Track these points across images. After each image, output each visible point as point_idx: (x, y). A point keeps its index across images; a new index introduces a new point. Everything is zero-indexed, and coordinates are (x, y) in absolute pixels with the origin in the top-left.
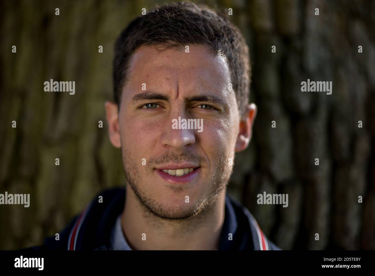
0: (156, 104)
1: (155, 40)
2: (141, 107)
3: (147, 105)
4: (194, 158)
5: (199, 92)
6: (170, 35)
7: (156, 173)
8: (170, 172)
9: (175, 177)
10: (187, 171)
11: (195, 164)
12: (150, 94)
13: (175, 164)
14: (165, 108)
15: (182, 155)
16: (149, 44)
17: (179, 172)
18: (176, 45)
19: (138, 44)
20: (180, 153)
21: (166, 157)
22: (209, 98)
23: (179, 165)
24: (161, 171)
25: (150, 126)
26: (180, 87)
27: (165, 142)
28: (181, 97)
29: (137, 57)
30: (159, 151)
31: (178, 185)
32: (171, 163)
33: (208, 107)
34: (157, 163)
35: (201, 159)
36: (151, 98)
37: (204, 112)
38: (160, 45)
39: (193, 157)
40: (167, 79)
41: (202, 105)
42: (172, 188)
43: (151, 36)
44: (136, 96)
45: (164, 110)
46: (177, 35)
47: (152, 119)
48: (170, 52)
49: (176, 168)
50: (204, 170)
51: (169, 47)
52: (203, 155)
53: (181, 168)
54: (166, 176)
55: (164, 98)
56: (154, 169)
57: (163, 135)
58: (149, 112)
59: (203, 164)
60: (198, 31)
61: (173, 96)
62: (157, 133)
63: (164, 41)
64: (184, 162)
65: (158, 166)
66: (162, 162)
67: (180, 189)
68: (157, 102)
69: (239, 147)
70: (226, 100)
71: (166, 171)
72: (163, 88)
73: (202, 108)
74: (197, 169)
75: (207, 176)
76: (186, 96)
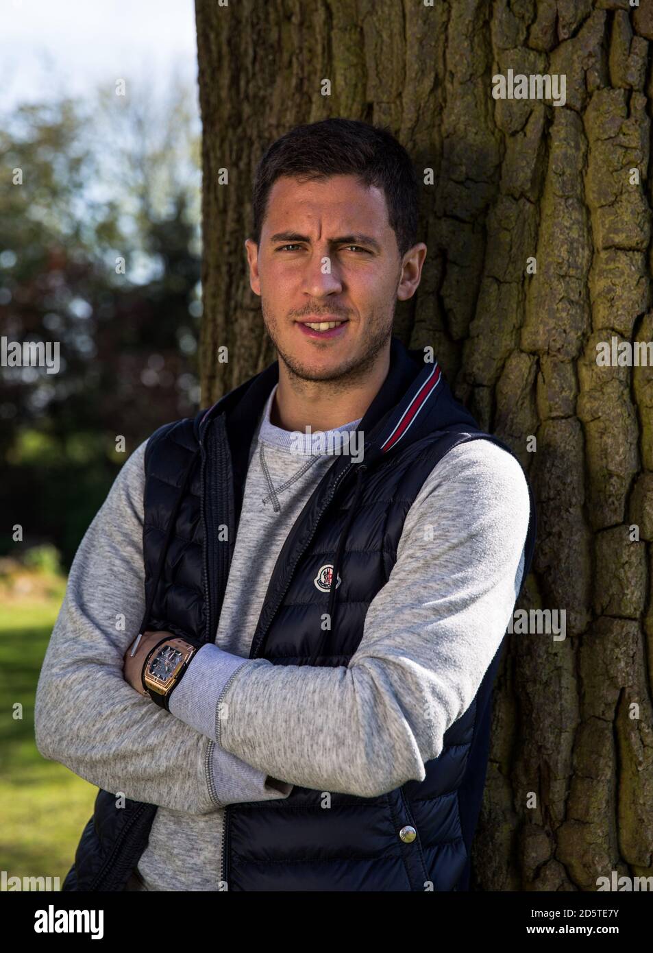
0: (298, 245)
1: (295, 169)
2: (280, 249)
3: (288, 246)
4: (340, 310)
5: (344, 233)
6: (313, 164)
7: (296, 326)
8: (314, 326)
9: (318, 333)
10: (332, 325)
11: (343, 317)
12: (289, 234)
13: (317, 317)
14: (307, 250)
15: (324, 306)
16: (289, 175)
17: (324, 326)
18: (319, 177)
19: (278, 173)
20: (322, 303)
21: (307, 308)
22: (357, 239)
23: (322, 318)
24: (302, 324)
25: (291, 271)
26: (323, 226)
27: (306, 290)
28: (323, 239)
29: (276, 188)
30: (299, 301)
31: (320, 340)
32: (312, 316)
33: (359, 250)
34: (298, 314)
35: (348, 311)
36: (291, 239)
37: (353, 255)
38: (300, 176)
39: (338, 309)
40: (309, 217)
41: (352, 247)
42: (314, 343)
43: (292, 165)
44: (275, 236)
45: (307, 252)
46: (320, 164)
47: (293, 262)
48: (312, 184)
49: (319, 322)
50: (352, 325)
51: (314, 178)
52: (351, 306)
53: (324, 321)
54: (309, 330)
55: (306, 239)
56: (295, 322)
57: (304, 282)
58: (290, 254)
59: (351, 317)
60: (345, 158)
61: (315, 237)
62: (297, 280)
63: (306, 171)
64: (327, 315)
65: (299, 319)
66: (303, 314)
67: (323, 346)
68: (299, 243)
69: (403, 295)
70: (380, 241)
71: (308, 324)
72: (304, 227)
73: (352, 250)
74: (345, 322)
75: (356, 331)
76: (330, 237)
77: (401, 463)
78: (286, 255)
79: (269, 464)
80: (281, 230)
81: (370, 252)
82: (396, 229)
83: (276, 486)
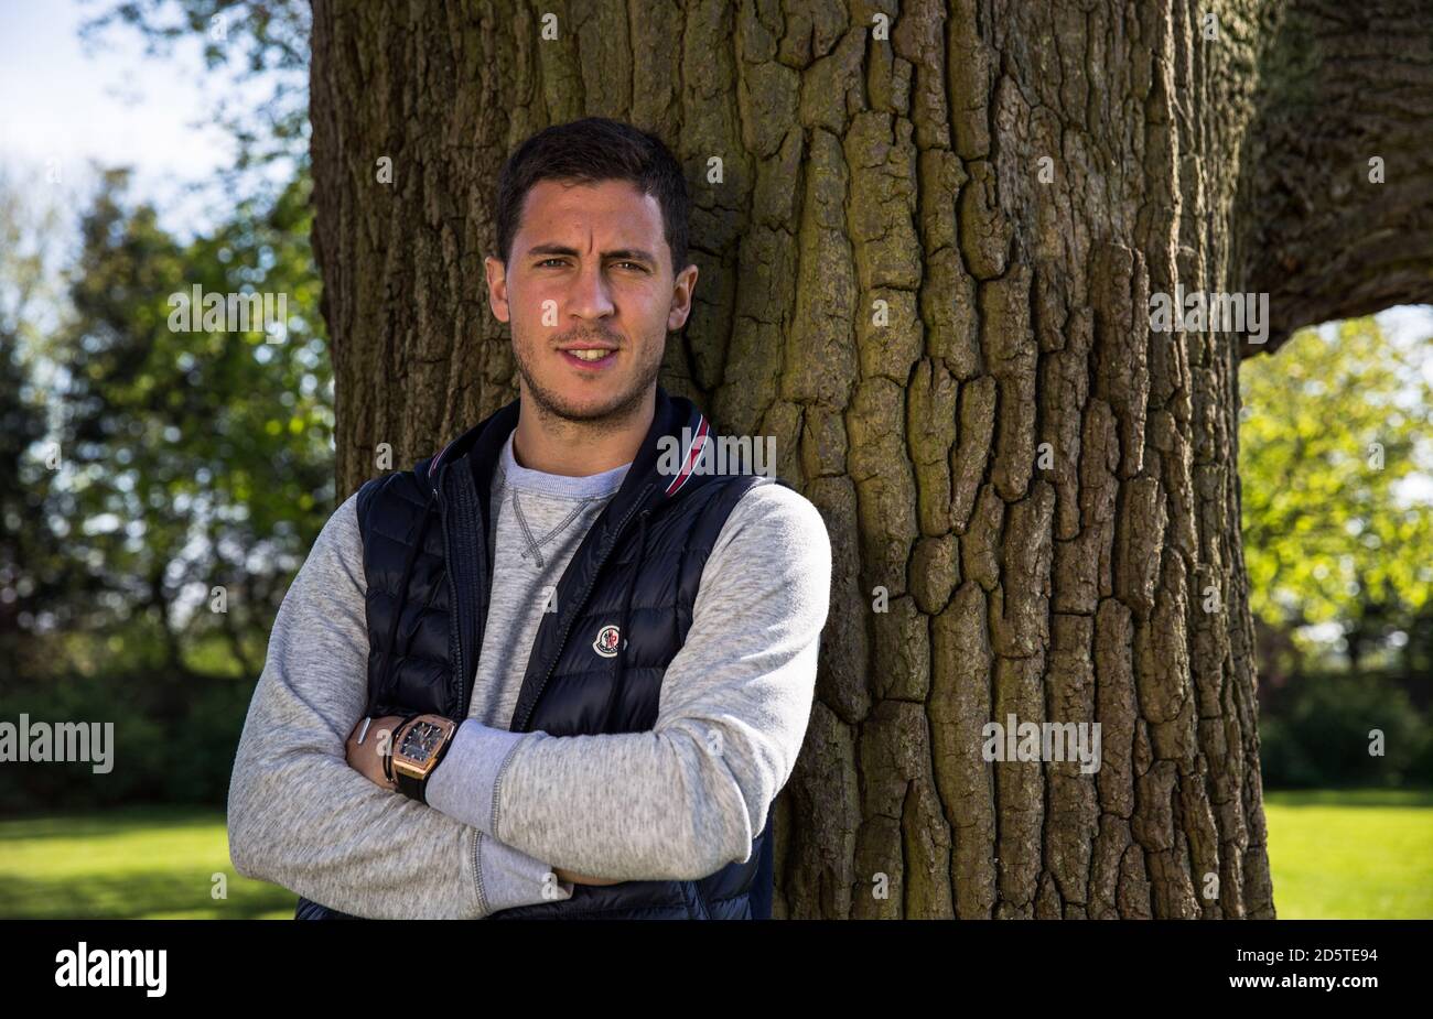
0: (560, 261)
1: (559, 172)
2: (539, 265)
3: (548, 261)
4: (611, 336)
5: (619, 245)
6: (581, 167)
7: (559, 355)
8: (579, 354)
9: (585, 362)
10: (601, 353)
11: (612, 345)
12: (553, 247)
13: (586, 344)
14: (572, 266)
15: (594, 331)
16: (552, 178)
17: (592, 355)
18: (589, 181)
19: (536, 177)
20: (592, 327)
21: (573, 333)
22: (634, 254)
23: (591, 345)
24: (566, 352)
25: (553, 290)
26: (595, 238)
27: (573, 311)
28: (595, 252)
29: (535, 195)
30: (564, 324)
31: (589, 370)
32: (580, 341)
33: (633, 267)
34: (561, 340)
35: (620, 338)
36: (555, 251)
37: (626, 273)
38: (566, 180)
39: (609, 335)
40: (577, 226)
41: (624, 264)
42: (580, 375)
43: (556, 166)
44: (533, 250)
45: (572, 269)
46: (590, 166)
47: (556, 281)
48: (580, 189)
49: (587, 350)
50: (623, 354)
51: (581, 183)
52: (623, 333)
53: (593, 349)
54: (574, 359)
55: (573, 253)
56: (557, 349)
57: (570, 303)
58: (551, 271)
59: (623, 345)
60: (619, 160)
61: (585, 250)
62: (563, 300)
63: (570, 173)
64: (597, 341)
65: (562, 345)
66: (567, 339)
67: (591, 378)
68: (563, 257)
69: (674, 325)
70: (656, 257)
71: (573, 352)
72: (572, 240)
73: (624, 267)
74: (614, 351)
75: (628, 362)
76: (602, 250)
77: (688, 509)
78: (546, 272)
79: (526, 513)
80: (542, 242)
81: (646, 270)
82: (671, 245)
83: (536, 537)
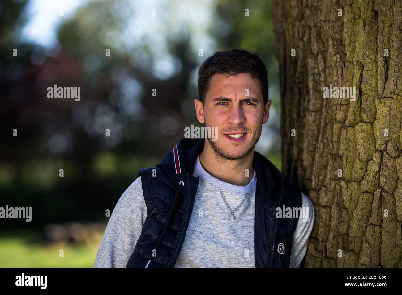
0: (224, 102)
1: (224, 71)
2: (217, 104)
3: (220, 103)
4: (245, 128)
6: (231, 69)
7: (225, 136)
8: (233, 136)
9: (235, 139)
10: (241, 135)
11: (245, 132)
12: (222, 98)
13: (235, 132)
14: (229, 104)
15: (238, 128)
17: (237, 136)
18: (234, 74)
19: (213, 73)
20: (238, 126)
21: (230, 129)
22: (251, 100)
23: (237, 132)
24: (227, 136)
25: (223, 113)
26: (237, 95)
27: (231, 121)
28: (238, 100)
29: (214, 79)
30: (226, 125)
31: (236, 143)
32: (233, 132)
33: (250, 104)
34: (226, 131)
35: (247, 129)
36: (223, 100)
37: (248, 106)
38: (226, 74)
39: (243, 128)
40: (231, 91)
41: (247, 103)
42: (233, 144)
43: (222, 69)
44: (215, 99)
45: (229, 105)
46: (235, 69)
47: (223, 110)
48: (231, 77)
49: (235, 134)
50: (249, 135)
51: (232, 75)
52: (248, 127)
53: (238, 134)
54: (230, 138)
55: (230, 100)
56: (224, 134)
57: (229, 118)
58: (222, 106)
59: (248, 131)
60: (245, 66)
61: (234, 99)
62: (226, 117)
63: (227, 72)
64: (239, 131)
65: (226, 133)
66: (228, 131)
67: (237, 145)
68: (226, 101)
71: (230, 135)
72: (229, 95)
73: (247, 104)
74: (245, 134)
75: (250, 137)
76: (240, 99)
78: (220, 107)
80: (218, 96)
81: (255, 105)
83: (232, 209)
